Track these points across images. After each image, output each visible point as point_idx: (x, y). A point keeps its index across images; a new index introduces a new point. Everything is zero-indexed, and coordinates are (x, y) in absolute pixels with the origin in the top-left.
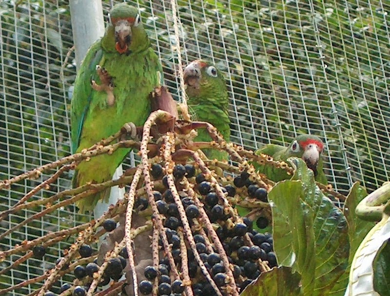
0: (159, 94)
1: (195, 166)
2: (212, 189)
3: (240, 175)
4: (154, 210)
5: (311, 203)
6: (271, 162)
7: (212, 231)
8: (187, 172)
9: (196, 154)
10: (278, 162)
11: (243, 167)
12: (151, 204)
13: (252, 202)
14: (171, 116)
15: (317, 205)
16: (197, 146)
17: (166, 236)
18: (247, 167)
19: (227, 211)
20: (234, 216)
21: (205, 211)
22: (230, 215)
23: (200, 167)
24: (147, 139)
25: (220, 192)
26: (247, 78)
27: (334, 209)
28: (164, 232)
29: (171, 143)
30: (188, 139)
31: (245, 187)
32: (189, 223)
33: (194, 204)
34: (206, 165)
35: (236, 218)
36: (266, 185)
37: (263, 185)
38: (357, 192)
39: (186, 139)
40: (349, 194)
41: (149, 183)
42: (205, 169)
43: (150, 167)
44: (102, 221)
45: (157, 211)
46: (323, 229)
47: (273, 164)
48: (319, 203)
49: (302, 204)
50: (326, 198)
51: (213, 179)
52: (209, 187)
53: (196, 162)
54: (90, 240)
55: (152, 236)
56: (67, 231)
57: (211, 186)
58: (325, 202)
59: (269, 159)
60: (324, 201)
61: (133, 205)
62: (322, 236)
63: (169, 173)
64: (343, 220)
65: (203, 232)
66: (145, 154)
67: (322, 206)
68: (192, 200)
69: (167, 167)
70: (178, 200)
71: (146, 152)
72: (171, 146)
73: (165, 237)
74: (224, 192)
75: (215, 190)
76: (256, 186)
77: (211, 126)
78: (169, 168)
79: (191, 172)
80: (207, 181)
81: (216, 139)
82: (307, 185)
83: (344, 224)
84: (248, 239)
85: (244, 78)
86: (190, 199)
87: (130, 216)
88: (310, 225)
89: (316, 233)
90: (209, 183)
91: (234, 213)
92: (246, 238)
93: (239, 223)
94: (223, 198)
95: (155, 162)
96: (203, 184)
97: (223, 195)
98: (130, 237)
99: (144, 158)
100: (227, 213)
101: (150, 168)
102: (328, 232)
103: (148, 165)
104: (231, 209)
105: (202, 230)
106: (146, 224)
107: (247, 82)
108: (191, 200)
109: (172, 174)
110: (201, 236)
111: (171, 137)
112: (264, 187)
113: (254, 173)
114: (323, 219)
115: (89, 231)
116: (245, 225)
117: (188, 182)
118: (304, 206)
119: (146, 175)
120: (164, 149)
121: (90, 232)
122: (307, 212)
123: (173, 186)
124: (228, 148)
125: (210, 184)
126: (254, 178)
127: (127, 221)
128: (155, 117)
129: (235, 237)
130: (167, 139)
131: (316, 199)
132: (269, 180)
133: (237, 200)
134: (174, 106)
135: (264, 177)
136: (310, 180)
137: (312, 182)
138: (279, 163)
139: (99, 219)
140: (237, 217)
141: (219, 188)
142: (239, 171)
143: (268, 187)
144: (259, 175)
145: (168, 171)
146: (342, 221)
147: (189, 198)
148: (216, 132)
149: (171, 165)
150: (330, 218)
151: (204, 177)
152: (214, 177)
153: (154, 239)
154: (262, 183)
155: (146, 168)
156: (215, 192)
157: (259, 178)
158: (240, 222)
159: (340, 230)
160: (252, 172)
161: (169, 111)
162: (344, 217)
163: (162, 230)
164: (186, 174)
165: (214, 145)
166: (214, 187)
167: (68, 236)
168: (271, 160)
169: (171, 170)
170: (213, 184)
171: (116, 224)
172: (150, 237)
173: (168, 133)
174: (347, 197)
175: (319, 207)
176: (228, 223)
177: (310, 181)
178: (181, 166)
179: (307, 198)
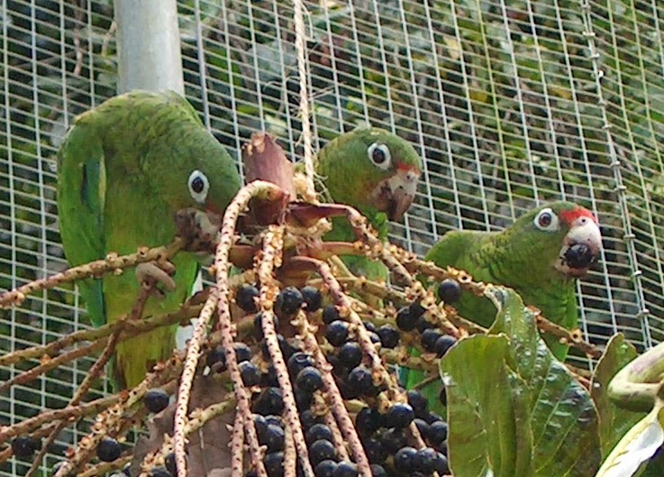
0: (261, 149)
1: (322, 290)
2: (351, 336)
3: (408, 307)
4: (235, 380)
5: (529, 373)
6: (468, 284)
7: (344, 419)
8: (305, 302)
9: (325, 268)
10: (481, 283)
11: (414, 293)
12: (230, 367)
13: (430, 359)
14: (279, 192)
15: (541, 378)
16: (329, 250)
17: (254, 430)
18: (422, 294)
19: (377, 380)
20: (391, 389)
21: (335, 379)
22: (384, 387)
23: (330, 291)
24: (229, 241)
25: (366, 342)
26: (468, 65)
27: (573, 384)
28: (252, 423)
29: (275, 248)
30: (313, 237)
31: (416, 330)
32: (297, 407)
33: (315, 367)
34: (343, 290)
35: (394, 392)
36: (456, 330)
37: (451, 329)
38: (618, 352)
39: (309, 236)
40: (603, 357)
41: (226, 327)
42: (340, 297)
43: (231, 295)
44: (142, 393)
45: (240, 382)
46: (551, 424)
47: (471, 288)
48: (544, 373)
49: (510, 376)
50: (557, 364)
51: (355, 317)
52: (346, 332)
53: (325, 281)
54: (118, 429)
55: (233, 425)
56: (77, 410)
57: (350, 329)
58: (555, 371)
59: (465, 278)
60: (554, 369)
61: (193, 369)
62: (548, 436)
63: (266, 309)
64: (589, 406)
65: (331, 419)
66: (223, 270)
67: (551, 379)
68: (312, 357)
69: (263, 296)
70: (279, 362)
71: (225, 267)
72: (275, 253)
73: (252, 432)
74: (374, 341)
75: (357, 338)
76: (437, 331)
77: (355, 214)
78: (267, 297)
79: (313, 302)
80: (343, 320)
81: (365, 238)
82: (522, 340)
83: (590, 414)
84: (415, 435)
85: (463, 63)
86: (307, 356)
87: (187, 391)
88: (524, 416)
89: (537, 431)
90: (345, 324)
91: (390, 384)
92: (411, 432)
93: (398, 404)
94: (371, 353)
95: (247, 282)
96: (336, 326)
97: (371, 347)
98: (182, 434)
99: (220, 279)
100: (377, 384)
101: (230, 298)
102: (559, 429)
103: (227, 292)
104: (385, 375)
105: (330, 415)
106: (227, 400)
107: (468, 71)
108: (309, 358)
109: (271, 311)
110: (327, 428)
111: (276, 236)
112: (452, 334)
113: (434, 306)
114: (550, 403)
115: (116, 412)
116: (410, 408)
117: (306, 322)
118: (514, 381)
119: (223, 312)
120: (261, 259)
121: (119, 413)
122: (518, 393)
123: (271, 333)
124: (385, 258)
125: (349, 326)
126: (434, 316)
127: (181, 401)
128: (248, 196)
129: (392, 430)
130: (269, 240)
131: (539, 366)
132: (462, 320)
133: (401, 355)
134: (288, 173)
135: (452, 313)
136: (527, 329)
137: (531, 333)
138: (483, 287)
139: (135, 389)
140: (397, 391)
141: (365, 334)
142: (407, 299)
143: (460, 334)
144: (443, 310)
145: (264, 304)
146: (587, 409)
147: (306, 353)
148: (365, 226)
149: (270, 292)
150: (564, 402)
151: (338, 312)
152: (357, 312)
153: (237, 431)
154: (449, 324)
155: (224, 298)
156: (357, 341)
157: (443, 316)
158: (401, 401)
159: (583, 426)
160: (430, 305)
161: (277, 181)
162: (592, 400)
163: (249, 419)
164: (304, 305)
165: (361, 248)
166: (356, 331)
167: (79, 418)
168: (469, 280)
169: (270, 303)
170: (353, 326)
171: (168, 399)
172: (229, 427)
173: (271, 228)
174: (599, 362)
175: (545, 380)
176: (379, 401)
177: (528, 332)
178: (295, 290)
179: (520, 364)
